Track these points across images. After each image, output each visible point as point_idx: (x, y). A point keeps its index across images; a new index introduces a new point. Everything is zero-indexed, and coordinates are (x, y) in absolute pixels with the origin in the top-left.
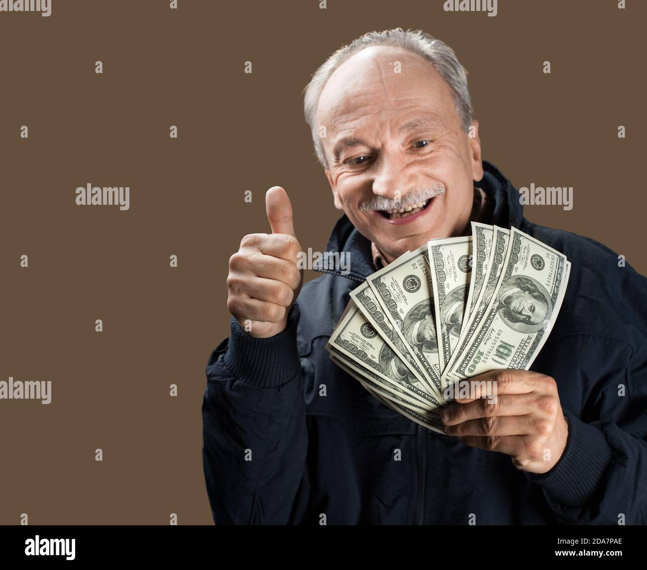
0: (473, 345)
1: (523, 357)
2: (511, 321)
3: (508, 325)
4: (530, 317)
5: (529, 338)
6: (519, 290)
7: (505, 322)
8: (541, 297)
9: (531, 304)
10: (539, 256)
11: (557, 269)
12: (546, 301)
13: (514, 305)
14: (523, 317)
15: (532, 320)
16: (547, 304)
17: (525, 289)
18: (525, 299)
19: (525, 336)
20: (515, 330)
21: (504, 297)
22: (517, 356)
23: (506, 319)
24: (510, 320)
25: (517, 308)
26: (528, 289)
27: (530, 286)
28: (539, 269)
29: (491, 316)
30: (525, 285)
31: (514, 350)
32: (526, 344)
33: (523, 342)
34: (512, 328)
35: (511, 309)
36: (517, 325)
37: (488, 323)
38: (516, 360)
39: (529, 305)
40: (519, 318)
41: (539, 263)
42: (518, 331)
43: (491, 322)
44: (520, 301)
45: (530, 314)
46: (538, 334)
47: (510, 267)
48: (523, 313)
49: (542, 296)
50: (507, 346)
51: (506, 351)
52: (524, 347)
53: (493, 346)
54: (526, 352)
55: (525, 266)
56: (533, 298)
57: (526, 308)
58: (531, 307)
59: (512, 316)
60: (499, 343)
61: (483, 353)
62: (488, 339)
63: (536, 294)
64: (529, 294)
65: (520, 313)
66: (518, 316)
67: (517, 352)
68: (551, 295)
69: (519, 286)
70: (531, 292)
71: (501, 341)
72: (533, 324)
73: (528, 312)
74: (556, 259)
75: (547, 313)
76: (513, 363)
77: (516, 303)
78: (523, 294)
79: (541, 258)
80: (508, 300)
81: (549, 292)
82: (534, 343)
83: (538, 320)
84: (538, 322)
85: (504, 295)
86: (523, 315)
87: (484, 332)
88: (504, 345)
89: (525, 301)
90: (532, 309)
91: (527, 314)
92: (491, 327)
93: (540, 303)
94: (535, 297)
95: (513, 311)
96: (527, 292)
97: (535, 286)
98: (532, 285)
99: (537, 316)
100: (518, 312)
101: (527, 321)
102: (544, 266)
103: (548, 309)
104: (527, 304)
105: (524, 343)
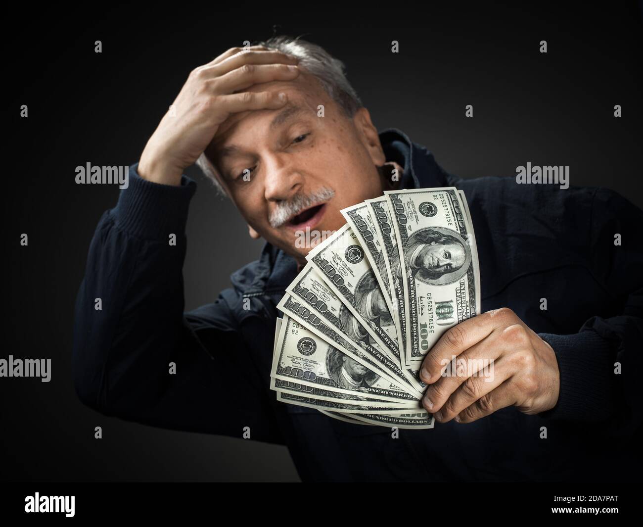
0: (412, 322)
1: (467, 306)
2: (434, 279)
3: (432, 284)
4: (450, 265)
5: (462, 284)
6: (423, 245)
7: (429, 283)
8: (450, 240)
9: (444, 252)
10: (426, 203)
11: (451, 204)
12: (457, 240)
13: (428, 261)
14: (443, 268)
15: (453, 266)
16: (460, 242)
17: (429, 241)
18: (435, 250)
19: (457, 285)
20: (443, 285)
21: (413, 259)
22: (461, 308)
23: (428, 280)
24: (432, 279)
25: (432, 263)
26: (432, 240)
27: (433, 236)
28: (433, 215)
29: (412, 286)
30: (427, 237)
31: (454, 305)
32: (462, 291)
33: (459, 291)
34: (438, 285)
35: (427, 267)
36: (442, 279)
37: (412, 294)
38: (463, 312)
39: (443, 253)
40: (439, 271)
41: (430, 209)
42: (446, 284)
43: (415, 291)
44: (431, 255)
45: (448, 261)
46: (468, 276)
47: (403, 229)
48: (441, 264)
49: (451, 238)
50: (445, 304)
51: (446, 309)
52: (463, 295)
53: (430, 312)
54: (467, 299)
55: (417, 220)
56: (442, 245)
57: (442, 258)
58: (446, 255)
59: (432, 274)
60: (435, 307)
61: (426, 324)
62: (422, 309)
63: (443, 239)
64: (435, 243)
65: (438, 266)
66: (438, 270)
67: (458, 304)
68: (459, 232)
69: (422, 242)
70: (437, 240)
71: (436, 303)
72: (457, 269)
73: (445, 261)
74: (445, 196)
75: (465, 250)
76: (461, 316)
77: (429, 259)
78: (430, 247)
79: (429, 203)
80: (419, 261)
81: (456, 231)
82: (469, 286)
83: (460, 263)
84: (461, 264)
85: (411, 258)
86: (441, 266)
87: (414, 305)
88: (441, 305)
89: (436, 252)
90: (448, 256)
91: (445, 263)
92: (417, 296)
93: (452, 245)
94: (444, 243)
95: (430, 268)
96: (433, 243)
97: (437, 233)
98: (434, 233)
99: (457, 259)
100: (436, 266)
101: (450, 269)
102: (436, 209)
103: (463, 246)
104: (440, 254)
105: (459, 293)
